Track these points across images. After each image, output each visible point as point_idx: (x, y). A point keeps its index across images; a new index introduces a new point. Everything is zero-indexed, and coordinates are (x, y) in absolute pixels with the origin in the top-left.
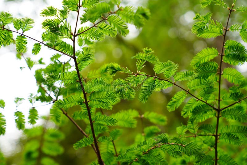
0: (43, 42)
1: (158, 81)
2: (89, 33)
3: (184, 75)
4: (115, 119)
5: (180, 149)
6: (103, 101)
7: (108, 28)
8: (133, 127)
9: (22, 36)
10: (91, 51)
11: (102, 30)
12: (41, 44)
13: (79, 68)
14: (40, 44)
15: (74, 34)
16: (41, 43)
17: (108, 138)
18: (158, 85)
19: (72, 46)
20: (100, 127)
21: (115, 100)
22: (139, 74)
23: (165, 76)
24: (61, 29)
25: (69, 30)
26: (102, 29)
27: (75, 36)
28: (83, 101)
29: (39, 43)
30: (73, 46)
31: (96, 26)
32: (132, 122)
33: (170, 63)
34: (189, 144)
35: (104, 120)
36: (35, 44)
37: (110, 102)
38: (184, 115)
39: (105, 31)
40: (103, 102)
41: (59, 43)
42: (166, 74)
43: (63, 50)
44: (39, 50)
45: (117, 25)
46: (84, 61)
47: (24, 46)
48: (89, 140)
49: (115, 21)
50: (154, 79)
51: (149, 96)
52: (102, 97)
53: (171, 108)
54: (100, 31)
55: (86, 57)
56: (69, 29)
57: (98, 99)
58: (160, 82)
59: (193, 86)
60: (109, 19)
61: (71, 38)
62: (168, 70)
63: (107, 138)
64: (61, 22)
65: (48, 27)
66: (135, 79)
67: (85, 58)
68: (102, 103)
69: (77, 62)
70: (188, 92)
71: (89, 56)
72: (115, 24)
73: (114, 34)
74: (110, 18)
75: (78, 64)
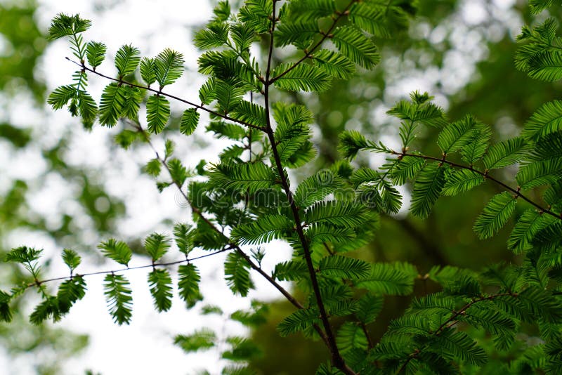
0: (202, 105)
1: (450, 171)
2: (298, 76)
3: (504, 150)
4: (364, 262)
5: (510, 309)
6: (334, 223)
7: (335, 60)
8: (405, 294)
9: (158, 95)
10: (302, 113)
11: (323, 65)
12: (199, 111)
13: (280, 155)
14: (196, 109)
15: (265, 80)
16: (198, 107)
17: (350, 305)
18: (450, 180)
19: (262, 108)
20: (333, 288)
21: (360, 218)
22: (407, 153)
23: (465, 159)
24: (239, 71)
25: (254, 73)
26: (323, 62)
27: (267, 84)
28: (293, 227)
29: (195, 107)
30: (264, 108)
31: (310, 58)
32: (402, 282)
33: (471, 119)
34: (526, 291)
35: (341, 265)
36: (187, 111)
37: (350, 223)
38: (515, 246)
39: (330, 66)
40: (335, 226)
41: (237, 105)
42: (465, 153)
43: (244, 119)
44: (196, 124)
45: (353, 48)
46: (290, 137)
47: (163, 118)
48: (310, 313)
49: (348, 40)
50: (441, 165)
51: (433, 203)
52: (331, 214)
53: (482, 231)
54: (320, 70)
55: (293, 128)
56: (255, 69)
57: (325, 221)
58: (454, 174)
59: (527, 179)
60: (336, 36)
61: (259, 89)
62: (468, 143)
63: (348, 305)
64: (237, 57)
65: (211, 69)
66: (398, 168)
67: (292, 131)
68: (333, 228)
69: (276, 141)
70: (518, 193)
71: (300, 125)
72: (349, 46)
73: (349, 71)
74: (338, 34)
75: (277, 144)
